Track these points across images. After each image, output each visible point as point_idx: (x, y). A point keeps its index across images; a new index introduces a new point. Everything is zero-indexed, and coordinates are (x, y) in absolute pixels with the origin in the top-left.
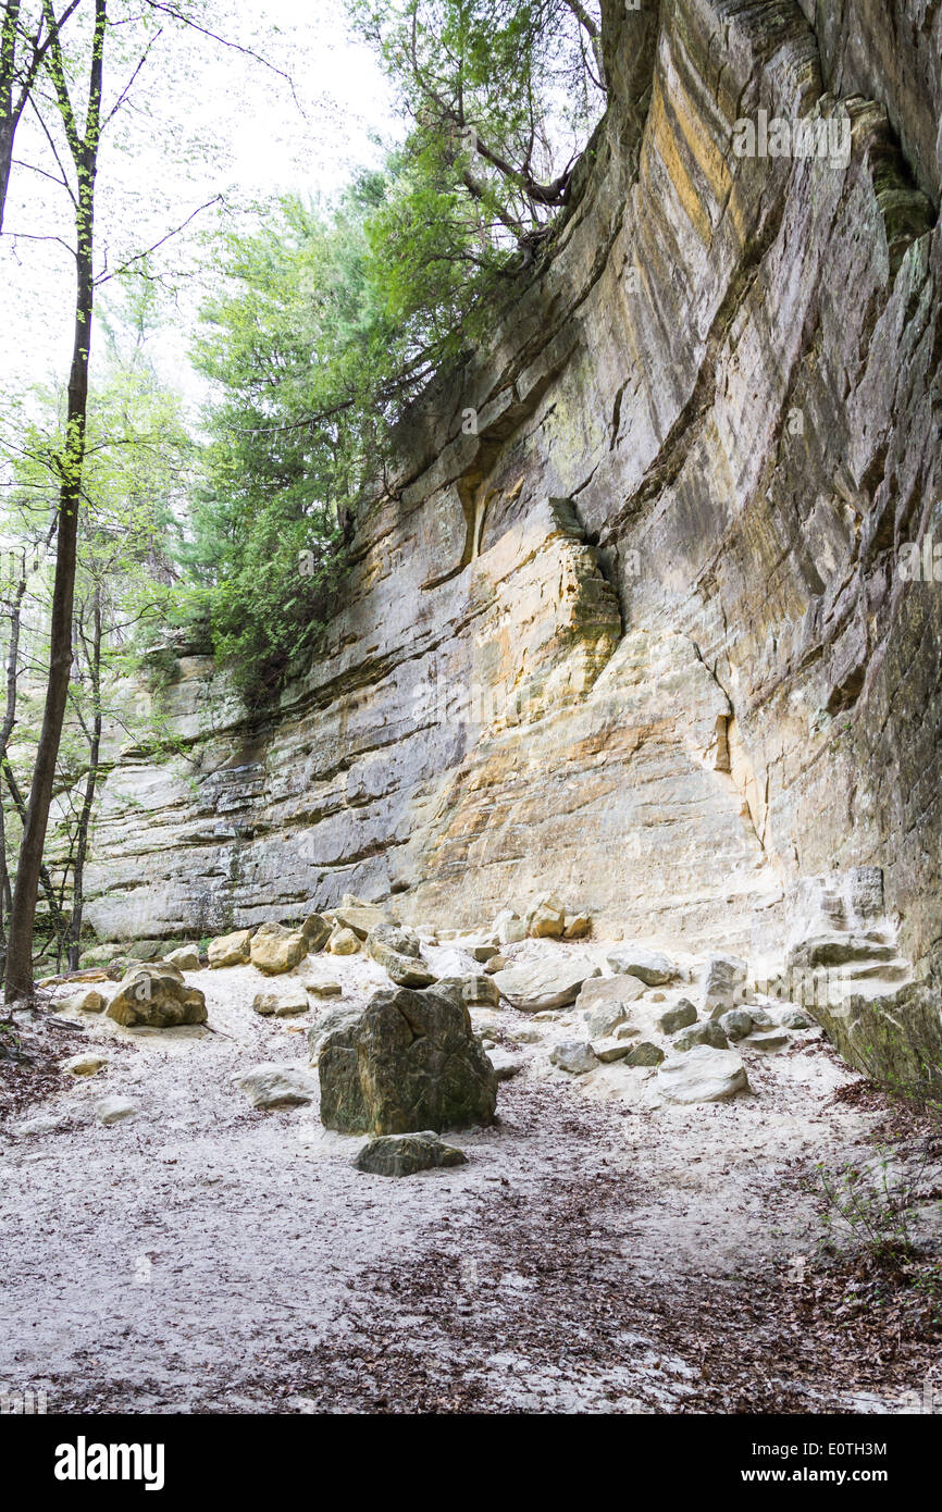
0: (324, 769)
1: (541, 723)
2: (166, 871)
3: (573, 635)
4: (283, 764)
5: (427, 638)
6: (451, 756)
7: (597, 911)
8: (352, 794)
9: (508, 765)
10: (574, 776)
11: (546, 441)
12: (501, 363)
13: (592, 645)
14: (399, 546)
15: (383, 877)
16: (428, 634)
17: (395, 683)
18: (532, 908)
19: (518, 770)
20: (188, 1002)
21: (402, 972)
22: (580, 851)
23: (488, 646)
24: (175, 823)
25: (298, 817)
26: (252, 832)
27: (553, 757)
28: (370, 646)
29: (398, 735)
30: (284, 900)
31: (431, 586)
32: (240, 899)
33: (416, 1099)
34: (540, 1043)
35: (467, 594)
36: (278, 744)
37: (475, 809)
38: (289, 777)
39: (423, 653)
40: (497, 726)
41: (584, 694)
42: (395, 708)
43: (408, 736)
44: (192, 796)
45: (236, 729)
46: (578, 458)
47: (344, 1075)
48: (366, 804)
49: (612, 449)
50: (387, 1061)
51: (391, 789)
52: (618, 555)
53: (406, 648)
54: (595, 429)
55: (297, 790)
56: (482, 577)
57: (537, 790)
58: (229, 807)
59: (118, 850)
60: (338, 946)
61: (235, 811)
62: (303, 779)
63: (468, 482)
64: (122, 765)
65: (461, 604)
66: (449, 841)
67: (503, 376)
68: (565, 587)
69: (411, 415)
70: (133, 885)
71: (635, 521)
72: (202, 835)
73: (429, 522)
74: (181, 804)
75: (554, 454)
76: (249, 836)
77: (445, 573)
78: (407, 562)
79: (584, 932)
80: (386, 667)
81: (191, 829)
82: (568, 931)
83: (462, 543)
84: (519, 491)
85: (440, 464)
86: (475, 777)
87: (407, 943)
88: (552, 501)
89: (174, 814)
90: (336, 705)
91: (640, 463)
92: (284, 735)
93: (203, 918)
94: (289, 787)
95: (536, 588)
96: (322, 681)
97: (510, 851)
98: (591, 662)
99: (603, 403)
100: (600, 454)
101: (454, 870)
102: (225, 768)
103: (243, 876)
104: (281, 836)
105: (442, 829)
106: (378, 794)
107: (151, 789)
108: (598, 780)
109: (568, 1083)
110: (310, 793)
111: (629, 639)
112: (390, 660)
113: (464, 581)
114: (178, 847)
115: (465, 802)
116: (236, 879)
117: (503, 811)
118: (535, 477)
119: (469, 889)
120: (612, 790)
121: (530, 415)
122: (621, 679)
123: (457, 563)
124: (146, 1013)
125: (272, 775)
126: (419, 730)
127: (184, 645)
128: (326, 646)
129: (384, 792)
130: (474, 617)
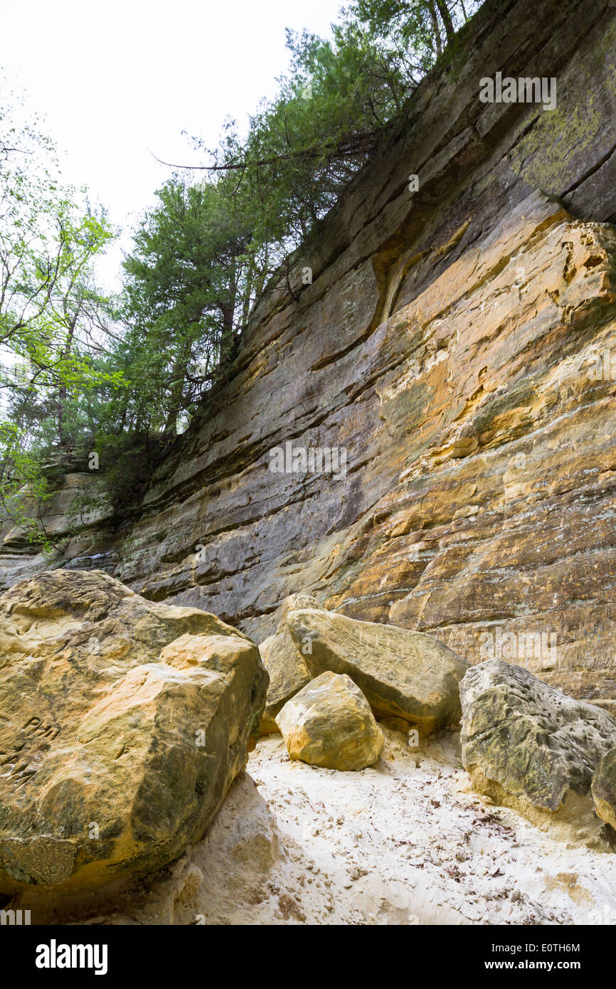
0: (176, 551)
1: (528, 437)
3: (604, 311)
4: (138, 548)
5: (311, 415)
6: (337, 519)
8: (202, 571)
9: (461, 498)
11: (515, 166)
14: (289, 341)
16: (311, 412)
17: (266, 465)
23: (404, 394)
27: (564, 473)
28: (242, 436)
29: (264, 511)
31: (324, 364)
35: (375, 354)
36: (134, 534)
37: (399, 558)
38: (140, 560)
39: (304, 430)
40: (436, 459)
42: (263, 487)
45: (99, 525)
46: (586, 142)
48: (217, 580)
51: (248, 564)
53: (284, 430)
55: (146, 571)
56: (403, 326)
57: (529, 520)
62: (153, 561)
63: (386, 255)
65: (364, 369)
66: (352, 601)
73: (329, 307)
75: (531, 168)
77: (344, 347)
78: (297, 352)
80: (257, 452)
83: (369, 314)
84: (459, 238)
85: (354, 248)
90: (197, 495)
92: (142, 527)
94: (138, 569)
95: (508, 295)
96: (186, 477)
97: (483, 608)
102: (84, 555)
105: (335, 589)
106: (232, 570)
110: (158, 574)
112: (263, 444)
113: (371, 345)
115: (378, 552)
117: (459, 555)
118: (491, 210)
123: (360, 334)
125: (125, 559)
126: (289, 503)
127: (73, 463)
128: (196, 447)
129: (240, 567)
130: (384, 373)
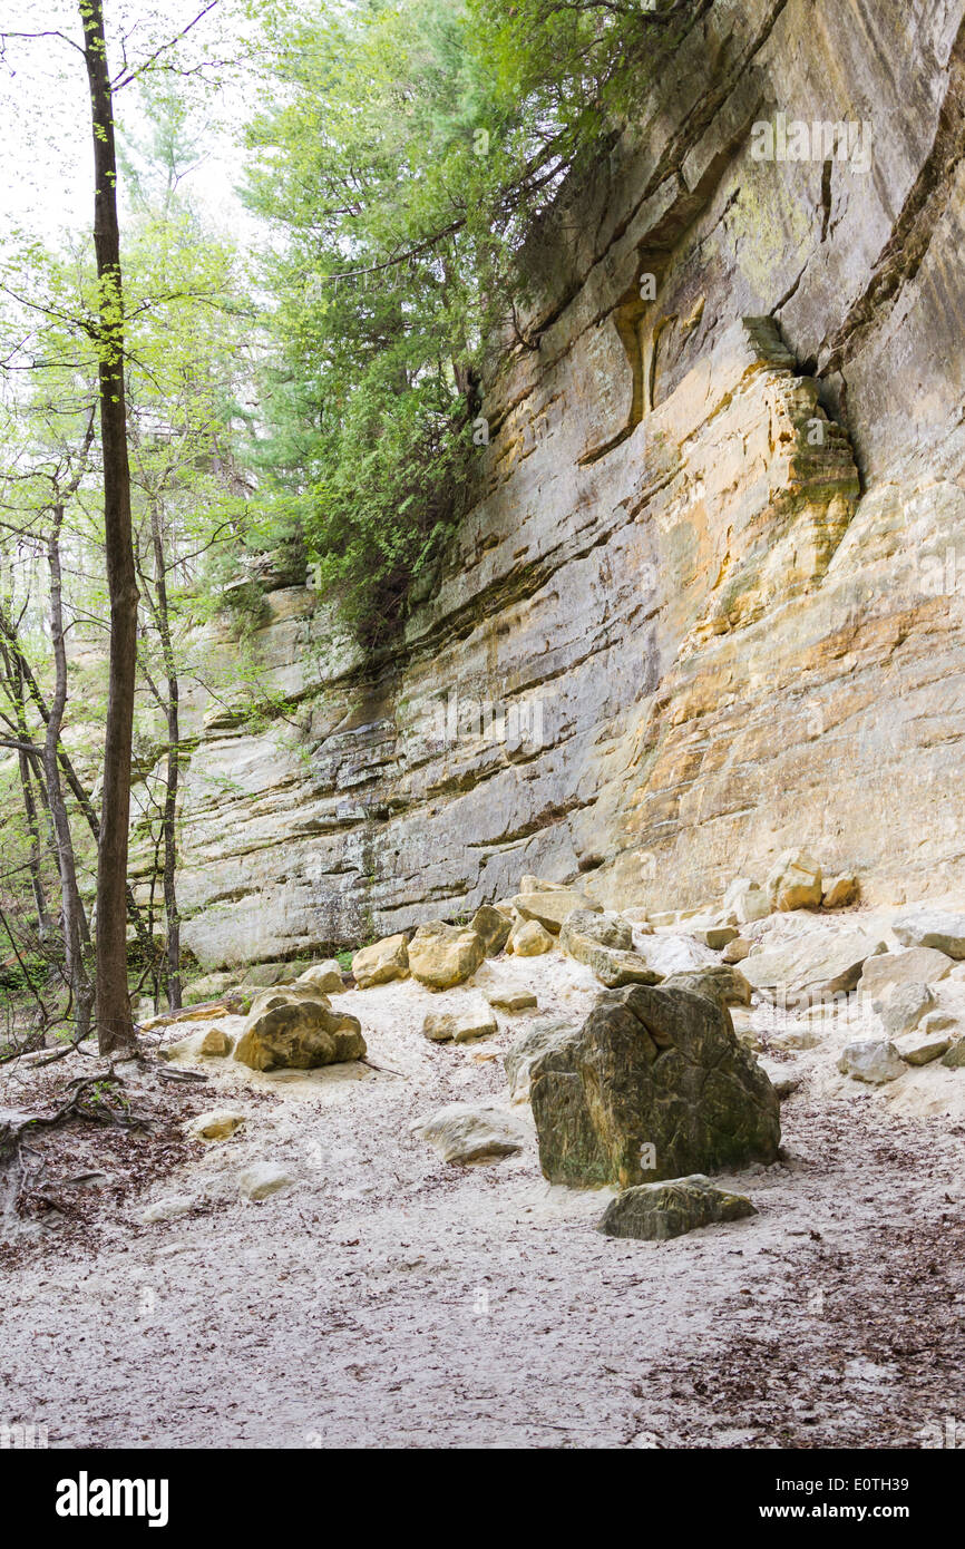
1: (762, 623)
2: (279, 872)
3: (794, 500)
4: (418, 716)
5: (593, 529)
6: (642, 682)
7: (864, 868)
9: (722, 685)
10: (814, 691)
11: (731, 242)
12: (659, 143)
13: (821, 510)
14: (542, 410)
15: (567, 850)
16: (593, 523)
17: (556, 594)
18: (775, 872)
19: (736, 691)
20: (339, 1033)
21: (614, 971)
22: (833, 790)
23: (677, 529)
24: (285, 809)
25: (445, 784)
26: (386, 811)
27: (783, 668)
28: (517, 549)
29: (567, 662)
30: (437, 894)
31: (592, 458)
32: (379, 899)
33: (670, 1134)
34: (819, 1048)
35: (641, 463)
36: (407, 691)
37: (682, 748)
39: (590, 550)
40: (701, 635)
41: (816, 578)
42: (559, 627)
43: (580, 662)
44: (303, 771)
45: (351, 677)
46: (778, 258)
47: (567, 1110)
48: (533, 758)
49: (823, 240)
50: (625, 1085)
51: (564, 735)
52: (845, 385)
53: (566, 546)
54: (798, 215)
55: (440, 749)
56: (661, 438)
57: (764, 714)
58: (353, 781)
59: (216, 850)
60: (522, 944)
61: (361, 785)
63: (628, 312)
64: (208, 740)
65: (635, 478)
66: (652, 795)
67: (662, 160)
68: (776, 436)
69: (541, 233)
70: (239, 894)
71: (864, 335)
72: (321, 820)
73: (580, 373)
74: (290, 783)
75: (744, 259)
76: (383, 816)
77: (610, 439)
78: (555, 430)
79: (850, 898)
80: (541, 574)
81: (307, 814)
82: (828, 898)
83: (628, 396)
84: (699, 315)
85: (588, 292)
86: (677, 707)
87: (615, 933)
88: (747, 322)
89: (282, 797)
90: (479, 631)
91: (866, 253)
92: (415, 679)
93: (334, 928)
94: (429, 747)
95: (736, 444)
96: (458, 602)
97: (737, 800)
98: (822, 534)
99: (806, 178)
100: (807, 249)
101: (662, 834)
102: (342, 730)
103: (381, 868)
104: (425, 811)
105: (639, 780)
106: (547, 743)
107: (250, 768)
108: (848, 693)
109: (868, 1098)
110: (458, 752)
111: (872, 497)
112: (545, 563)
113: (635, 446)
114: (292, 840)
115: (667, 740)
116: (372, 874)
117: (722, 748)
118: (720, 292)
119: (685, 856)
120: (870, 703)
121: (704, 209)
122: (867, 553)
123: (624, 423)
124: (285, 1052)
125: (406, 733)
126: (594, 652)
127: (272, 575)
128: (459, 555)
129: (556, 740)
130: (655, 492)
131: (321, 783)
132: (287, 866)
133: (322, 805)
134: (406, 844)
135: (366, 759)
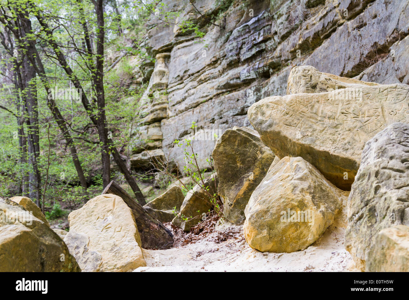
2: (211, 116)
24: (214, 78)
25: (301, 46)
26: (268, 71)
44: (222, 53)
55: (297, 22)
58: (249, 55)
59: (182, 106)
61: (253, 57)
64: (177, 44)
72: (232, 82)
74: (216, 62)
76: (266, 75)
81: (223, 80)
89: (212, 71)
102: (242, 24)
104: (290, 68)
107: (197, 57)
110: (308, 21)
114: (218, 95)
131: (231, 59)
132: (215, 113)
133: (232, 72)
134: (279, 92)
135: (255, 39)
